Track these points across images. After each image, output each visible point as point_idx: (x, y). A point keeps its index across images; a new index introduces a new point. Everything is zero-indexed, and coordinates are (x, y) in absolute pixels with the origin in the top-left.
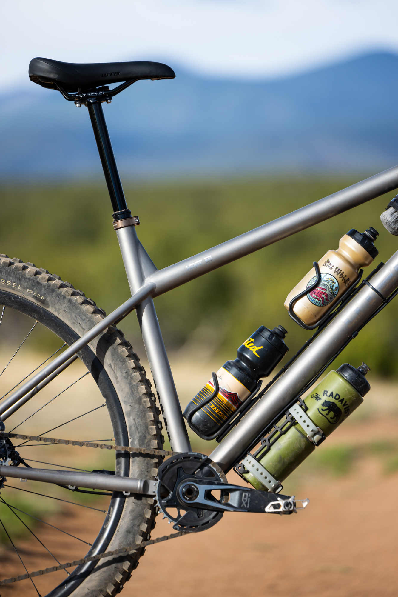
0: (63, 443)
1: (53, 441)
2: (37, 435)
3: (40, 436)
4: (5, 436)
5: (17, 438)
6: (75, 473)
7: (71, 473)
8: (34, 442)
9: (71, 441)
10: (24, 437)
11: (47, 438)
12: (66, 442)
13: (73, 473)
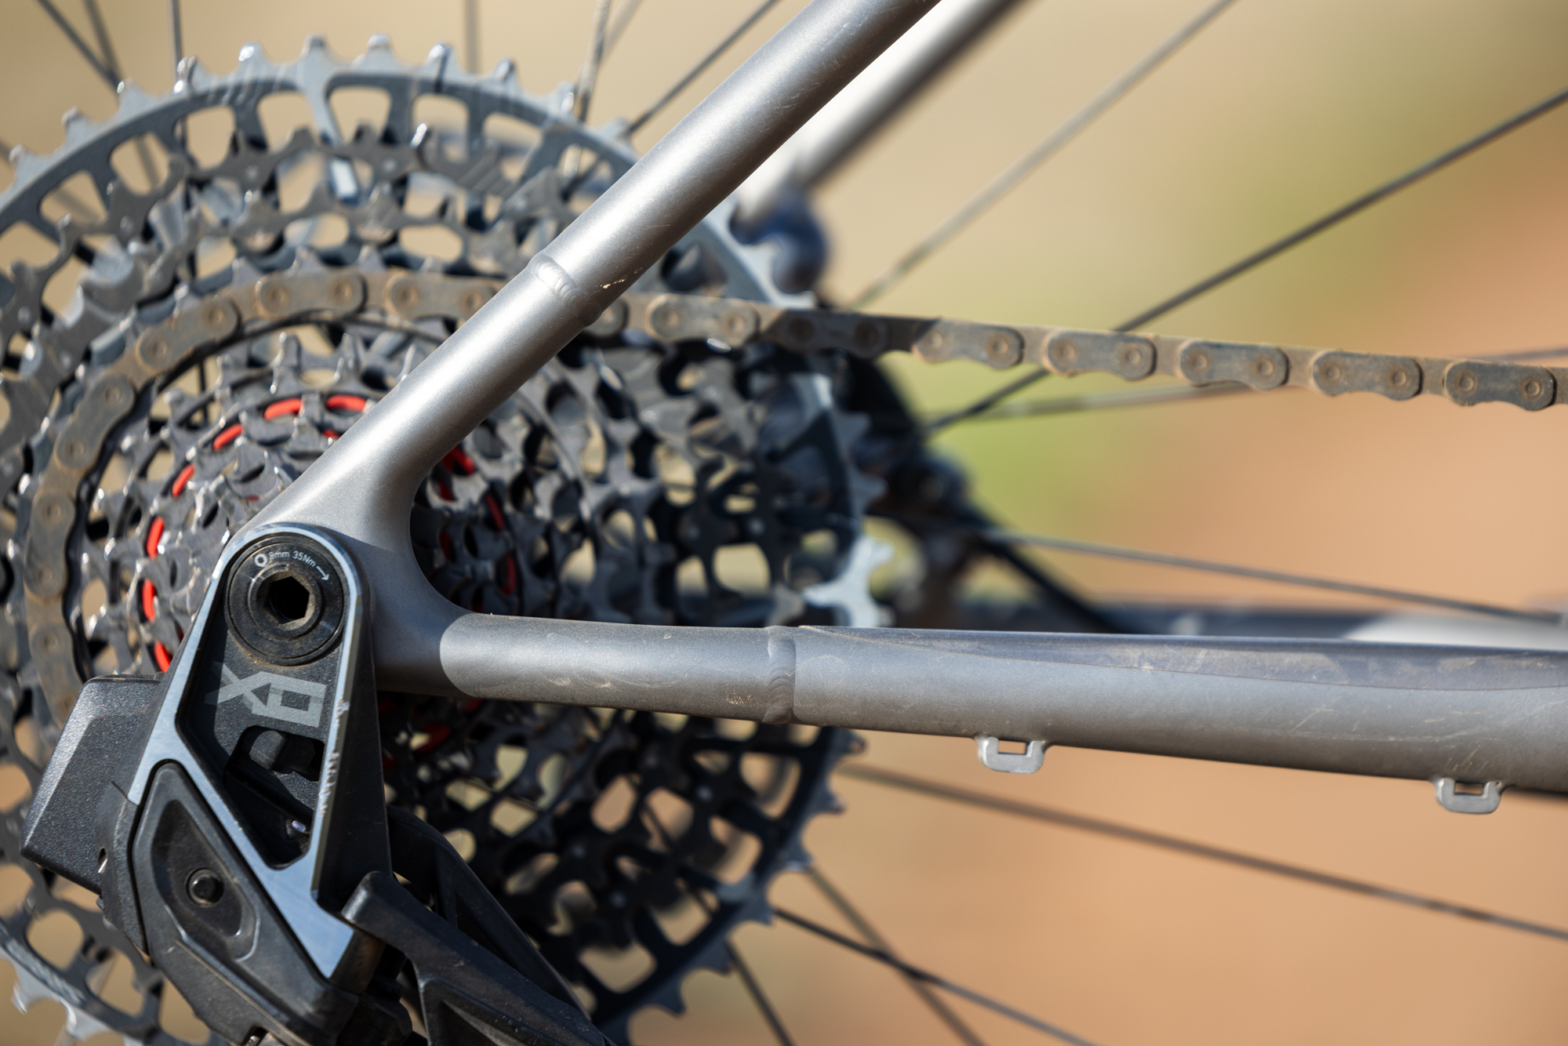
0: (1369, 387)
1: (1270, 369)
2: (1104, 326)
3: (1147, 332)
4: (828, 342)
5: (933, 356)
6: (1493, 660)
7: (1449, 664)
8: (1094, 384)
9: (1445, 363)
10: (995, 347)
11: (1218, 346)
12: (1394, 377)
13: (1470, 661)
